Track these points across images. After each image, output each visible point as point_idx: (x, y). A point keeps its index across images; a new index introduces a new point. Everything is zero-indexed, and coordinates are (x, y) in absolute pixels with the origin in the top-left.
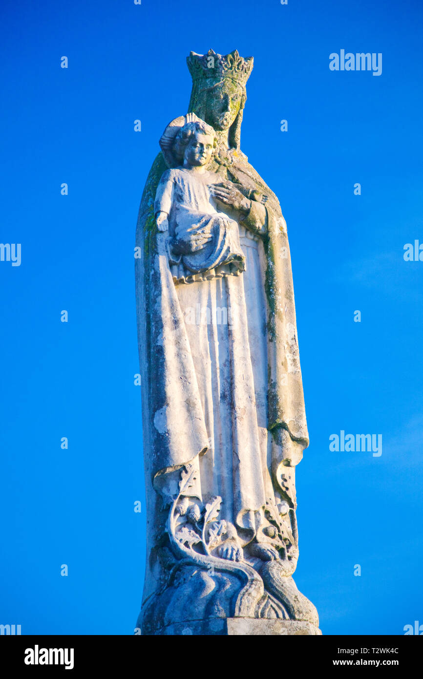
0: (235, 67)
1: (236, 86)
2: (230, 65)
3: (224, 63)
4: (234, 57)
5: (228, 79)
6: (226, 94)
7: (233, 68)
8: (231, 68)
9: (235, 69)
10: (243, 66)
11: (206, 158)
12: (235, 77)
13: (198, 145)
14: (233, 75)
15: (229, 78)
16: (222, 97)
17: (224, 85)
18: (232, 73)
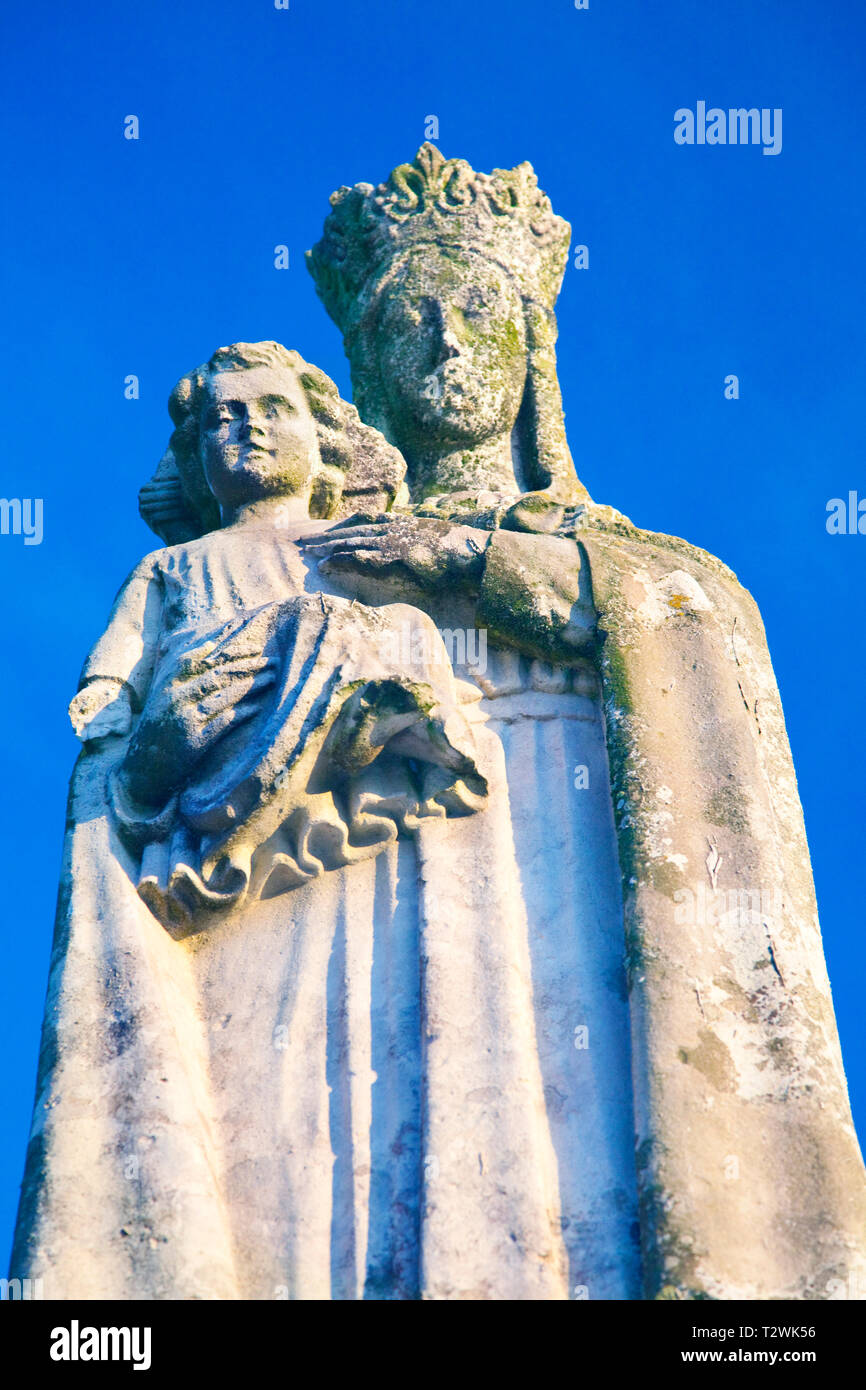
0: (435, 198)
1: (465, 263)
2: (413, 196)
3: (387, 202)
4: (418, 165)
5: (422, 246)
6: (425, 299)
7: (430, 203)
8: (420, 207)
9: (437, 205)
10: (471, 187)
11: (272, 453)
12: (449, 229)
13: (226, 414)
14: (436, 227)
15: (425, 241)
16: (417, 316)
17: (409, 271)
18: (430, 222)
